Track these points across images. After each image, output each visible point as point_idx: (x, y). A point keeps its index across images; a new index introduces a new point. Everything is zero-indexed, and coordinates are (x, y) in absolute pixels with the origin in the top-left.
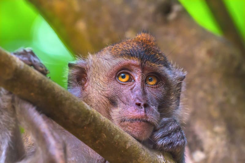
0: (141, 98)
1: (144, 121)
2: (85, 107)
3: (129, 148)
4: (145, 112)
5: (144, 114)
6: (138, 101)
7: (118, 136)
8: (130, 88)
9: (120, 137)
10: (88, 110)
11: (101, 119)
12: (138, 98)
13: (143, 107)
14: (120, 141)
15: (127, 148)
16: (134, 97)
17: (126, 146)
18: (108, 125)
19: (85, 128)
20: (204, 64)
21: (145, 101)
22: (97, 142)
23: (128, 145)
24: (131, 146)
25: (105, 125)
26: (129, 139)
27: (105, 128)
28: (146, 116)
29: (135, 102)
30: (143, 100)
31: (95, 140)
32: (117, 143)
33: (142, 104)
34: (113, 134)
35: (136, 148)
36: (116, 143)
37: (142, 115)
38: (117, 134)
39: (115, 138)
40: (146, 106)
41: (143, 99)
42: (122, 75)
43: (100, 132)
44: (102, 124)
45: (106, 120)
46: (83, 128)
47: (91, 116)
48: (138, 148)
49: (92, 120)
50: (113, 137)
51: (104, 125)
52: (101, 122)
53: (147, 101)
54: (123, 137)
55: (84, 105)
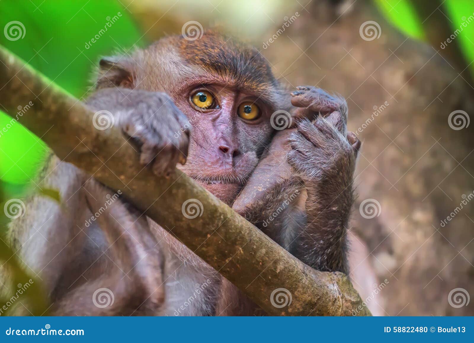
0: (229, 139)
1: (231, 182)
2: (210, 201)
3: (281, 272)
4: (234, 165)
5: (231, 170)
6: (223, 144)
7: (264, 251)
8: (211, 118)
9: (267, 253)
10: (215, 205)
11: (237, 221)
12: (223, 138)
13: (230, 155)
14: (267, 259)
15: (278, 271)
16: (217, 135)
17: (276, 268)
18: (248, 232)
19: (209, 236)
20: (399, 97)
21: (236, 145)
22: (227, 261)
23: (280, 267)
24: (285, 268)
25: (243, 233)
26: (282, 257)
27: (243, 238)
28: (234, 172)
29: (219, 145)
30: (232, 144)
31: (224, 256)
32: (261, 264)
33: (231, 150)
34: (255, 247)
35: (293, 271)
36: (259, 262)
37: (227, 171)
38: (261, 248)
39: (258, 254)
40: (236, 154)
41: (233, 141)
42: (201, 94)
43: (234, 243)
44: (238, 231)
45: (244, 222)
46: (205, 236)
47: (220, 216)
48: (297, 271)
49: (220, 224)
50: (255, 253)
51: (240, 232)
52: (236, 228)
53: (239, 145)
54: (271, 253)
55: (208, 196)
